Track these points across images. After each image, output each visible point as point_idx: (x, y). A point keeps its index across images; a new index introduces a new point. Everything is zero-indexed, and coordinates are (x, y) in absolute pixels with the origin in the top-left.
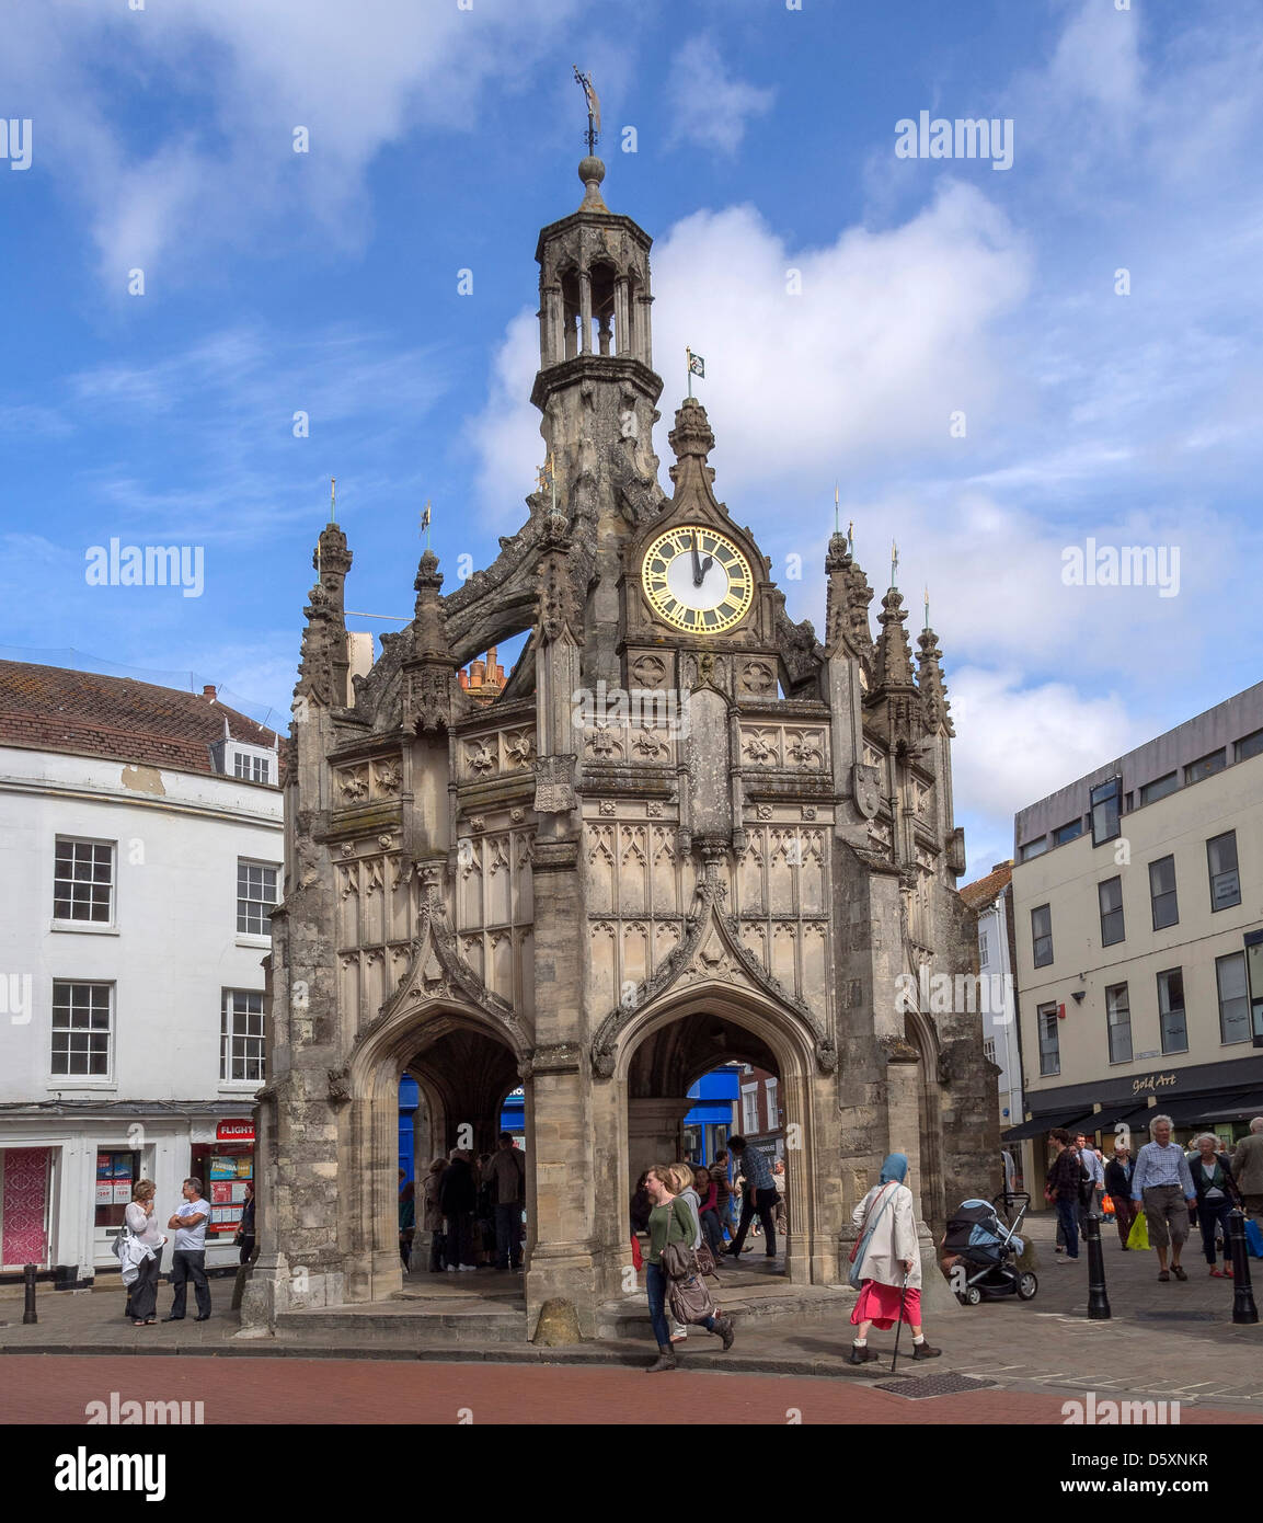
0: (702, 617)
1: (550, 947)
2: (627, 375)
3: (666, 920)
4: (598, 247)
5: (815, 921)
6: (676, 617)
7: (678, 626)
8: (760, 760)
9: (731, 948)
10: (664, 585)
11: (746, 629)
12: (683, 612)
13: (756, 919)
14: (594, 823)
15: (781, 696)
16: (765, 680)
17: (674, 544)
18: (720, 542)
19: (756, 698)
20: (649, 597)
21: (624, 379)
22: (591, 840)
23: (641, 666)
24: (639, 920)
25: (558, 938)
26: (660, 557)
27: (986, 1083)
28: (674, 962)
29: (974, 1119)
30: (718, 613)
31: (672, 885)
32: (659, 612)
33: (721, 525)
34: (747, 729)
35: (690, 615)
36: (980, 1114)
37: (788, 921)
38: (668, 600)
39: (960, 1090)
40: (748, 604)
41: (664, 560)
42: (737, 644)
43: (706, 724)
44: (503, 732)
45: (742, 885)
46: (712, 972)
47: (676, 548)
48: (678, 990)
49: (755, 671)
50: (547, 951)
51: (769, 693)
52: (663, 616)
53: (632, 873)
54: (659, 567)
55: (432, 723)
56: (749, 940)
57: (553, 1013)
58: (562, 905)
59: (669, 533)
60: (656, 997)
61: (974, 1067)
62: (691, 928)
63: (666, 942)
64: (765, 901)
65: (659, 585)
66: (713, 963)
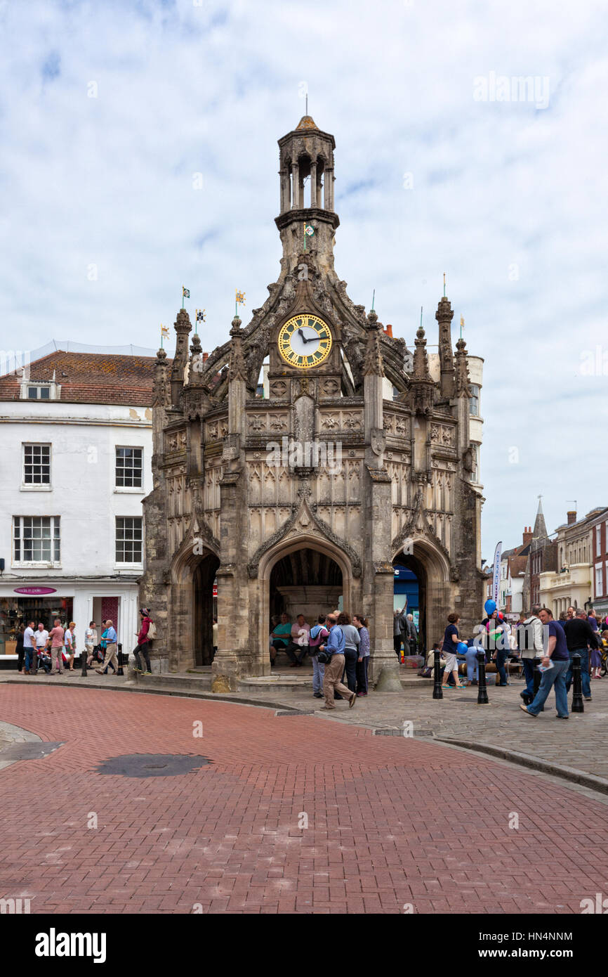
0: (306, 359)
1: (226, 521)
2: (313, 217)
3: (283, 506)
4: (301, 149)
5: (355, 505)
6: (293, 361)
7: (294, 365)
8: (330, 428)
9: (312, 519)
10: (289, 345)
11: (327, 363)
12: (298, 358)
13: (326, 505)
14: (251, 463)
15: (342, 396)
16: (335, 388)
17: (294, 325)
18: (316, 321)
19: (329, 398)
20: (281, 352)
21: (312, 219)
22: (249, 471)
23: (276, 387)
24: (271, 506)
25: (229, 517)
26: (287, 332)
27: (477, 582)
28: (287, 527)
29: (470, 601)
30: (314, 356)
31: (288, 490)
32: (286, 359)
33: (316, 312)
34: (323, 414)
35: (300, 359)
36: (473, 599)
37: (341, 506)
38: (291, 352)
39: (463, 586)
40: (329, 351)
41: (289, 333)
42: (321, 372)
43: (304, 413)
44: (221, 420)
45: (320, 489)
46: (305, 531)
47: (295, 326)
48: (288, 539)
49: (330, 384)
50: (225, 523)
51: (336, 395)
52: (288, 361)
53: (269, 485)
54: (286, 337)
55: (193, 417)
56: (323, 516)
57: (227, 550)
58: (231, 502)
59: (292, 319)
60: (277, 542)
61: (471, 574)
62: (294, 508)
63: (283, 517)
64: (330, 496)
65: (286, 346)
66: (305, 526)
